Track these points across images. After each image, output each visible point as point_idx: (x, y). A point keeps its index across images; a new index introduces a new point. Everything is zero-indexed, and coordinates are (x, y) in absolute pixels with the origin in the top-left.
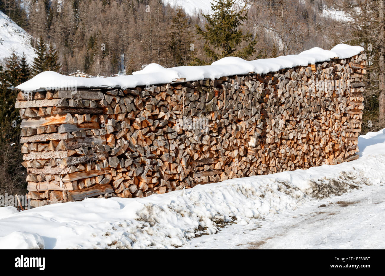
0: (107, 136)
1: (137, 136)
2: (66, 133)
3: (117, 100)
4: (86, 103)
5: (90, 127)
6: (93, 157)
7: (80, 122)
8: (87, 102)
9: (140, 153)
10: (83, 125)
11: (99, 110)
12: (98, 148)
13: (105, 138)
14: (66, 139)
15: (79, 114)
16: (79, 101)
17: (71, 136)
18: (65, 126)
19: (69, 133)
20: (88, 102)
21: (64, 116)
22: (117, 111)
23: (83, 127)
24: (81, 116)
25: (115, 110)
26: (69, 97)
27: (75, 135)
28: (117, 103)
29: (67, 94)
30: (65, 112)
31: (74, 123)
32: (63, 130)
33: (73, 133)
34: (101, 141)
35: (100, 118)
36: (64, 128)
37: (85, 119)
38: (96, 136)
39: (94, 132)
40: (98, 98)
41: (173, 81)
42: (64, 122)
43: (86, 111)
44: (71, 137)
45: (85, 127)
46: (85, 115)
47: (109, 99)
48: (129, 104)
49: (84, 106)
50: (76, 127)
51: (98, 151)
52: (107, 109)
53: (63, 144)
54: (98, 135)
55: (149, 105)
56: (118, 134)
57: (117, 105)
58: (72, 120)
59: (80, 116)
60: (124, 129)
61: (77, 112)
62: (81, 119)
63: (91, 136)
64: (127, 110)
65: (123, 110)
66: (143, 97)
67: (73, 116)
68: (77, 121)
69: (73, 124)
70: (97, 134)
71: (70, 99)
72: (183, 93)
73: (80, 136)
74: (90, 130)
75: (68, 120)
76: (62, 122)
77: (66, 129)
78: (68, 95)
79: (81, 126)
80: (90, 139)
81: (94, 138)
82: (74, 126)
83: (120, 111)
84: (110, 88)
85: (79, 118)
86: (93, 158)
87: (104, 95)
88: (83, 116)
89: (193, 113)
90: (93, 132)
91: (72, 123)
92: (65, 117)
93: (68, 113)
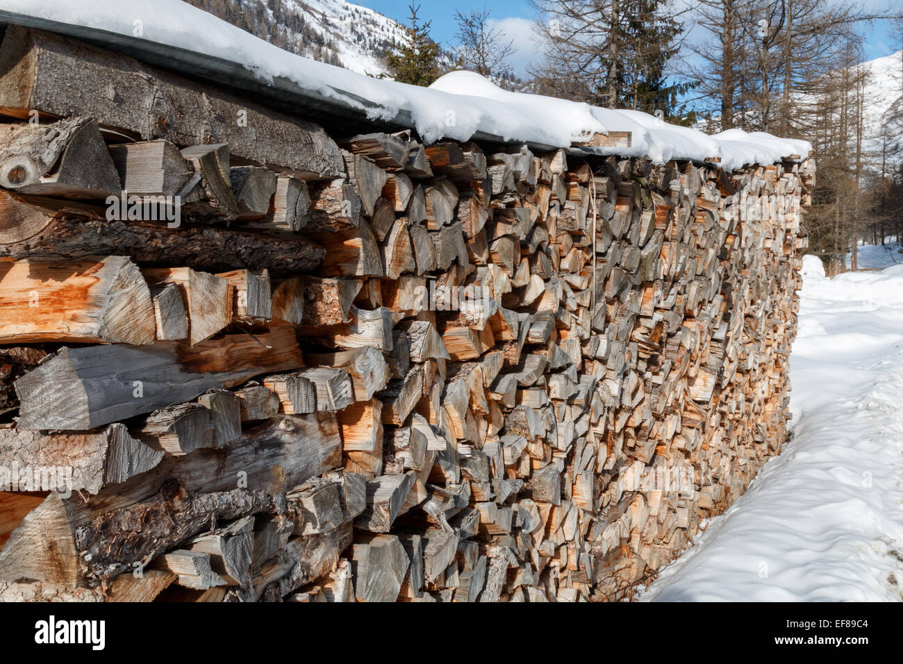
0: (349, 416)
1: (467, 398)
2: (98, 430)
3: (403, 192)
4: (252, 183)
5: (258, 360)
6: (277, 573)
7: (204, 326)
8: (260, 184)
9: (475, 486)
10: (218, 353)
11: (308, 250)
12: (309, 505)
13: (335, 427)
14: (94, 489)
15: (198, 268)
16: (208, 160)
17: (138, 460)
18: (82, 372)
19: (123, 432)
20: (268, 182)
21: (74, 281)
22: (398, 261)
23: (219, 363)
24: (215, 282)
25: (389, 252)
26: (124, 121)
27: (172, 445)
28: (399, 215)
29: (110, 93)
30: (86, 247)
31: (161, 334)
32: (65, 406)
33: (158, 423)
34: (322, 451)
35: (320, 296)
36: (77, 385)
37: (235, 307)
38: (297, 421)
39: (283, 397)
40: (318, 168)
41: (574, 145)
42: (78, 330)
43: (244, 244)
44: (138, 469)
45: (232, 364)
46: (241, 281)
47: (370, 181)
48: (445, 225)
49: (241, 206)
50: (175, 369)
51: (309, 530)
52: (357, 242)
53: (64, 539)
54: (303, 416)
55: (505, 240)
56: (401, 394)
57: (399, 226)
58: (142, 317)
59: (203, 279)
60: (422, 364)
61: (182, 252)
62: (212, 309)
63: (266, 424)
64: (435, 260)
65: (419, 255)
66: (494, 197)
67: (155, 285)
68: (182, 324)
69: (154, 348)
70: (303, 410)
71: (137, 137)
72: (593, 202)
73: (208, 445)
74: (260, 379)
75: (117, 314)
76: (57, 327)
77: (99, 397)
78: (118, 100)
79: (206, 360)
80: (263, 445)
81: (286, 438)
82: (158, 361)
83: (408, 264)
84: (372, 114)
85: (195, 298)
86: (277, 584)
87: (346, 153)
88: (225, 281)
89: (615, 285)
90: (275, 395)
91: (145, 339)
92: (85, 290)
93: (114, 251)
